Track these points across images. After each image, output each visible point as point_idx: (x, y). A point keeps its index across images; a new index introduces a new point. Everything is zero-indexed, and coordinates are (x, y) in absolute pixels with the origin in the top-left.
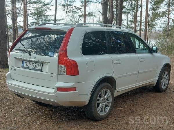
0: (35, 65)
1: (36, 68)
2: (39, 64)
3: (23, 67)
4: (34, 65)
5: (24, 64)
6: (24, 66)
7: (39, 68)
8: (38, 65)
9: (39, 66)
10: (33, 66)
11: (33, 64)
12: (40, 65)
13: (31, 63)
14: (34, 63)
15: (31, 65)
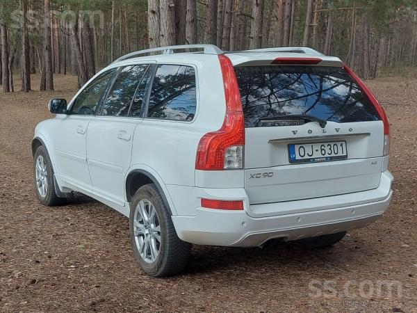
0: (330, 149)
1: (333, 155)
2: (339, 144)
3: (293, 161)
4: (327, 149)
5: (294, 153)
6: (298, 157)
7: (340, 154)
8: (335, 146)
9: (340, 148)
10: (323, 152)
11: (323, 147)
12: (341, 145)
13: (317, 147)
14: (326, 144)
15: (317, 150)
